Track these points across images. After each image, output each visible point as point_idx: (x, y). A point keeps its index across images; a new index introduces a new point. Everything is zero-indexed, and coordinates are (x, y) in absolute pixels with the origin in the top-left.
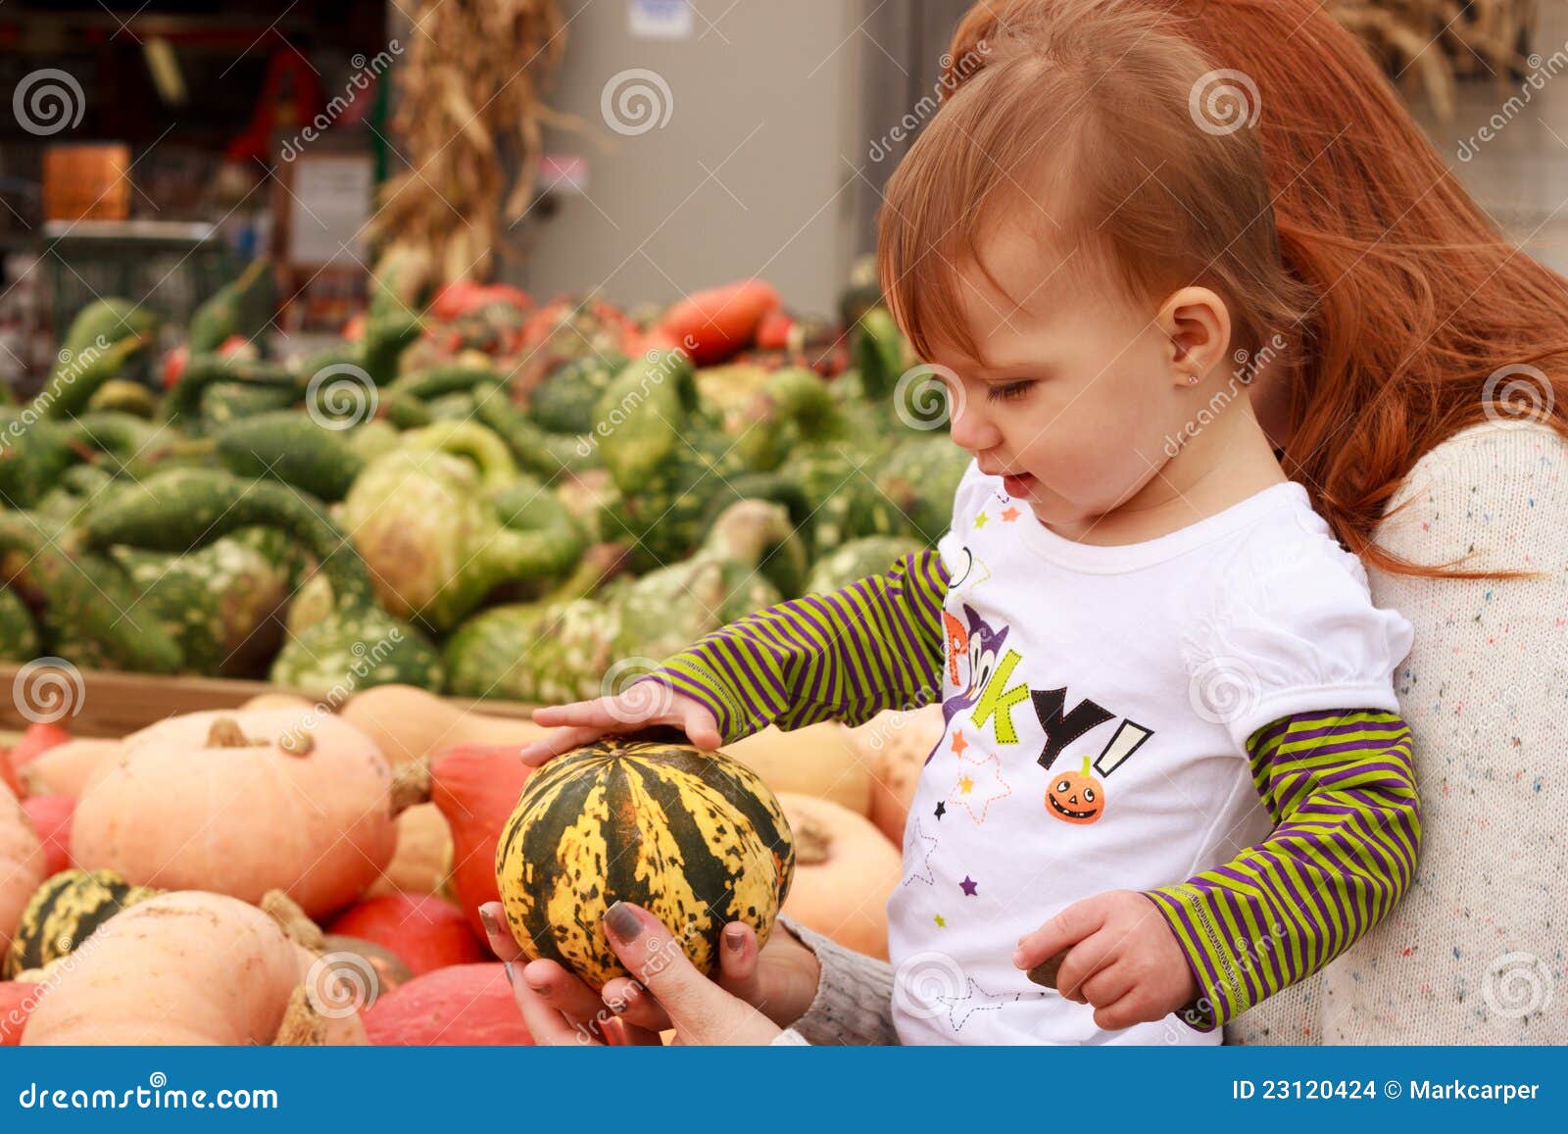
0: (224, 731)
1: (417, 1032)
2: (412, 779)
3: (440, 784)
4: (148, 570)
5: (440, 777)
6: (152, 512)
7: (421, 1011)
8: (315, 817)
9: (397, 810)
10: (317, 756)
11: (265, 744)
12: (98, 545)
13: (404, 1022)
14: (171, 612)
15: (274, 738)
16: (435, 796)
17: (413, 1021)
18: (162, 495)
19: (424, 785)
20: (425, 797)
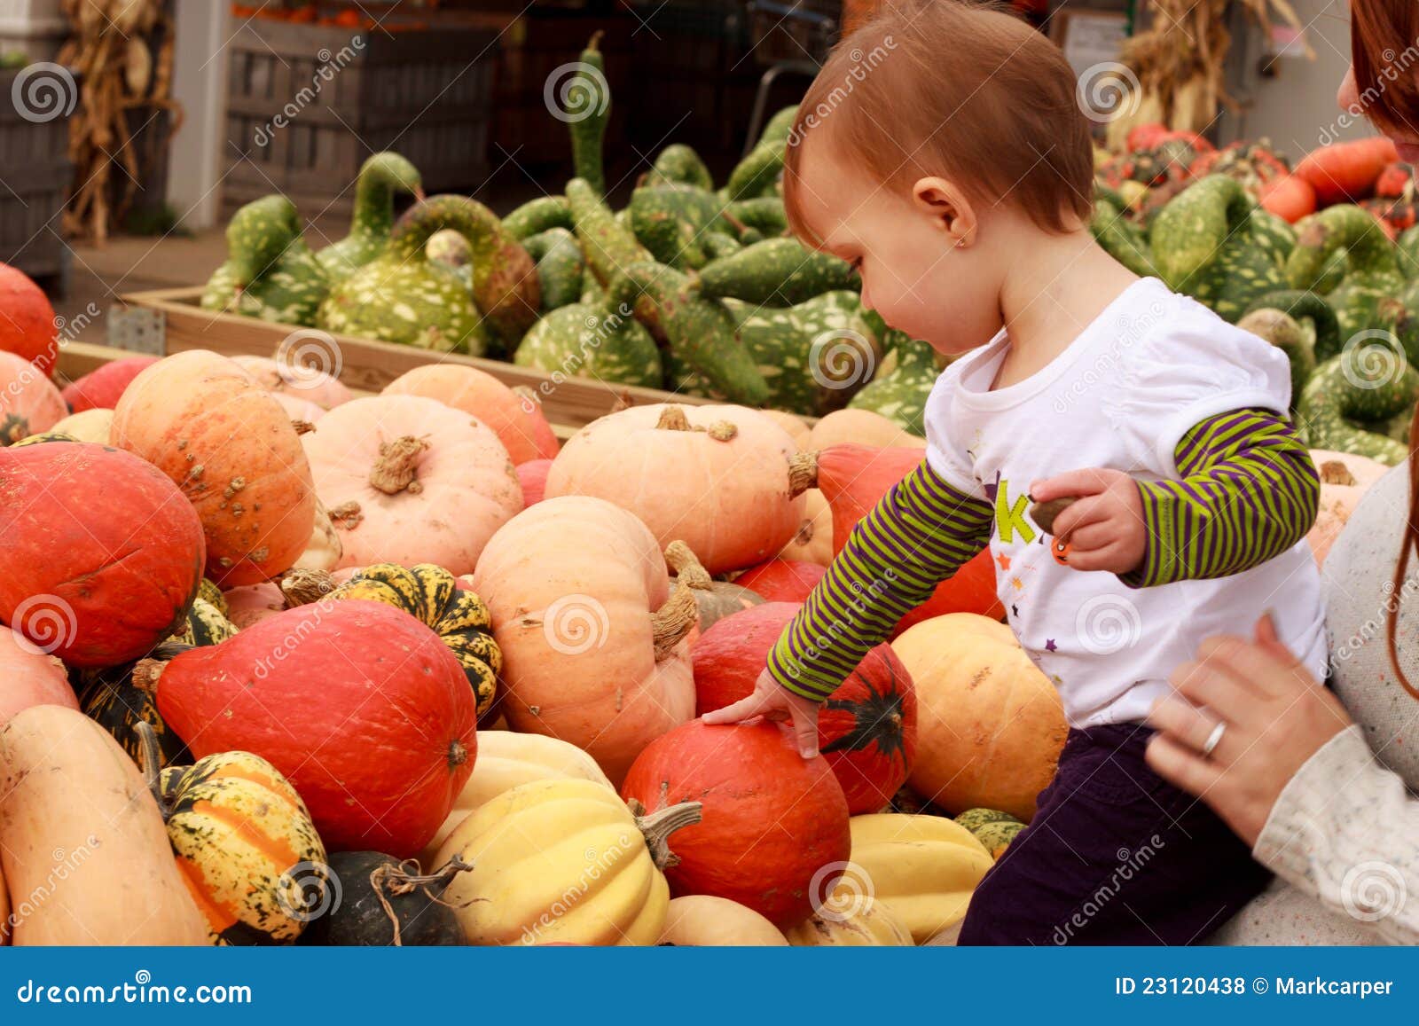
0: (671, 417)
1: (733, 647)
2: (803, 466)
3: (824, 472)
4: (756, 320)
5: (824, 466)
6: (754, 270)
7: (739, 632)
8: (726, 489)
9: (796, 493)
10: (736, 442)
11: (702, 430)
12: (710, 294)
13: (725, 638)
14: (773, 357)
15: (707, 427)
16: (820, 482)
17: (733, 639)
18: (764, 254)
19: (812, 472)
20: (813, 483)
